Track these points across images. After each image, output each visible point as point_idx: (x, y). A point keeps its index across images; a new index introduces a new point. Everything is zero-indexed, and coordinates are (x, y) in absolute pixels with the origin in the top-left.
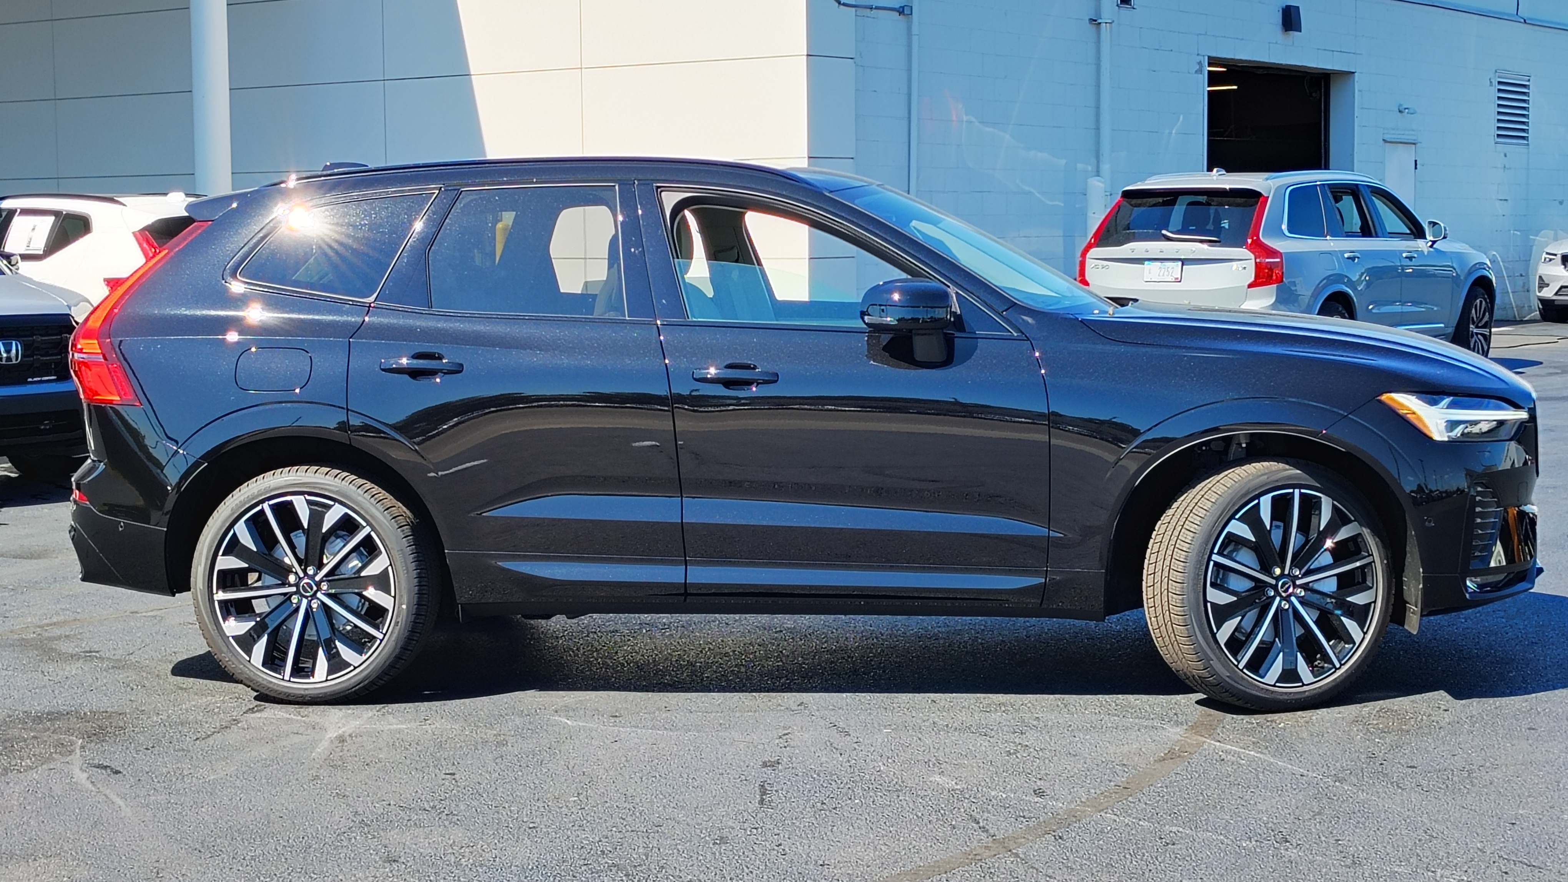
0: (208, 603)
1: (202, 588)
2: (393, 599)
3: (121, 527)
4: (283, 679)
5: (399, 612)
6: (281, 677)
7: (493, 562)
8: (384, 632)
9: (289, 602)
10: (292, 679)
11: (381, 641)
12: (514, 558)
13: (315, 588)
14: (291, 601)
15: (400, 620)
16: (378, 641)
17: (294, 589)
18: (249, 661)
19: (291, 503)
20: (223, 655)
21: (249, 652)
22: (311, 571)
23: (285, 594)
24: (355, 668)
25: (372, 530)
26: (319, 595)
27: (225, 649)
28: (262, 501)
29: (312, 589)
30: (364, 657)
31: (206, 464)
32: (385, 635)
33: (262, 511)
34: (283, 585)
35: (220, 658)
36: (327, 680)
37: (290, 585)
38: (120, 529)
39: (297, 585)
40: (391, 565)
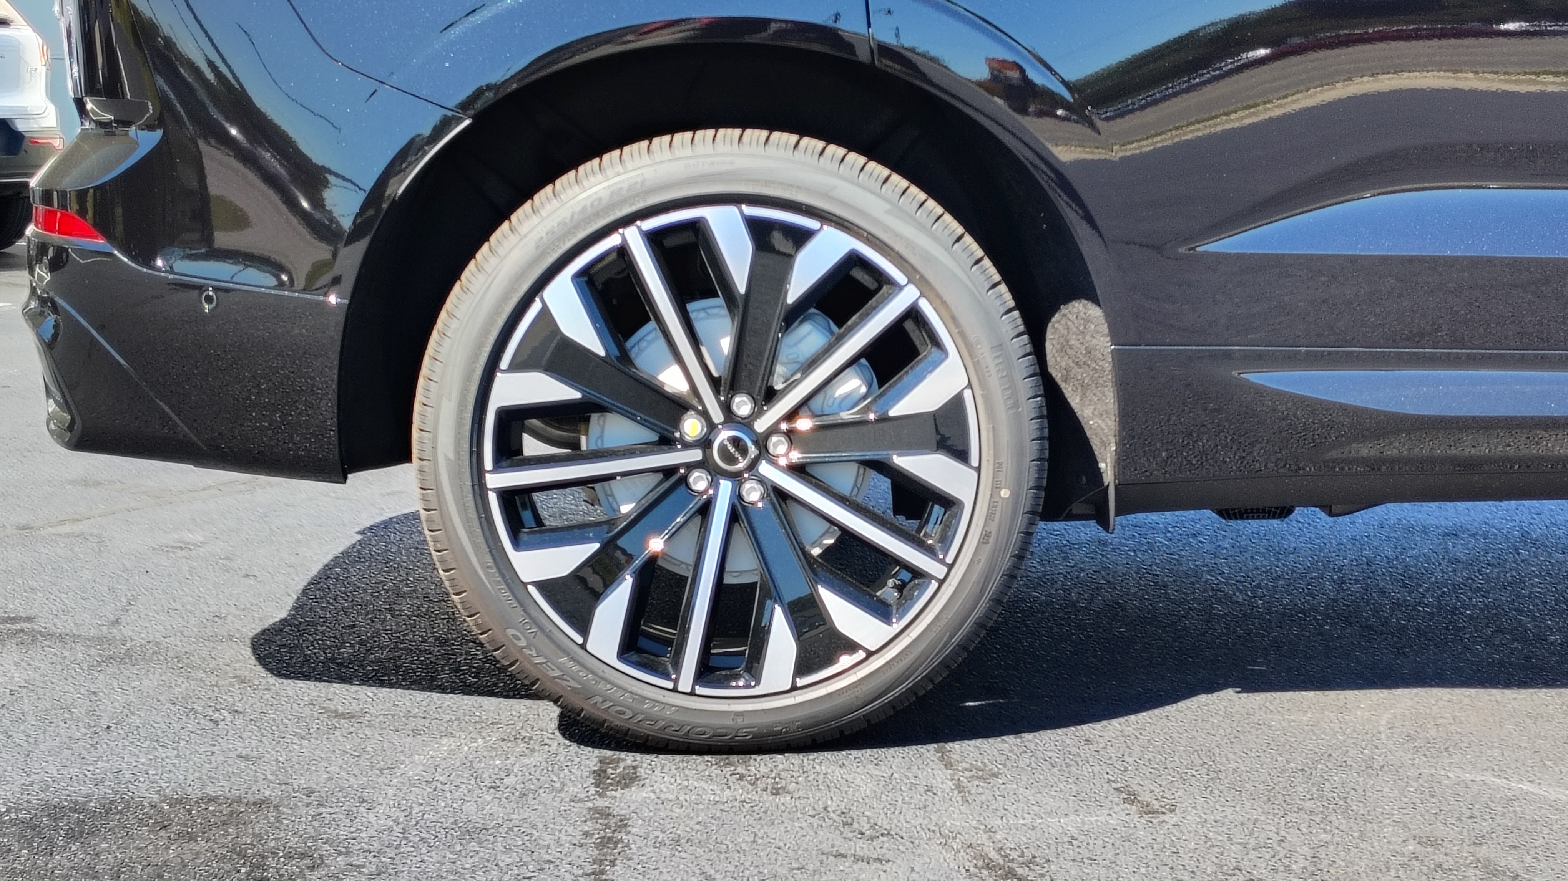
0: (471, 496)
1: (451, 456)
2: (976, 475)
3: (209, 299)
4: (675, 690)
5: (992, 505)
6: (670, 685)
7: (1235, 373)
8: (949, 560)
9: (683, 488)
10: (699, 690)
11: (941, 582)
12: (1292, 361)
13: (753, 451)
14: (688, 487)
15: (993, 527)
16: (934, 585)
17: (696, 455)
18: (583, 646)
19: (696, 227)
20: (510, 632)
21: (583, 624)
22: (743, 406)
23: (668, 471)
24: (870, 654)
25: (922, 295)
26: (764, 468)
27: (518, 615)
28: (627, 221)
29: (744, 451)
30: (897, 627)
31: (467, 122)
32: (951, 567)
33: (623, 251)
34: (666, 442)
35: (501, 639)
36: (794, 688)
37: (687, 446)
38: (207, 308)
39: (705, 443)
40: (970, 385)
